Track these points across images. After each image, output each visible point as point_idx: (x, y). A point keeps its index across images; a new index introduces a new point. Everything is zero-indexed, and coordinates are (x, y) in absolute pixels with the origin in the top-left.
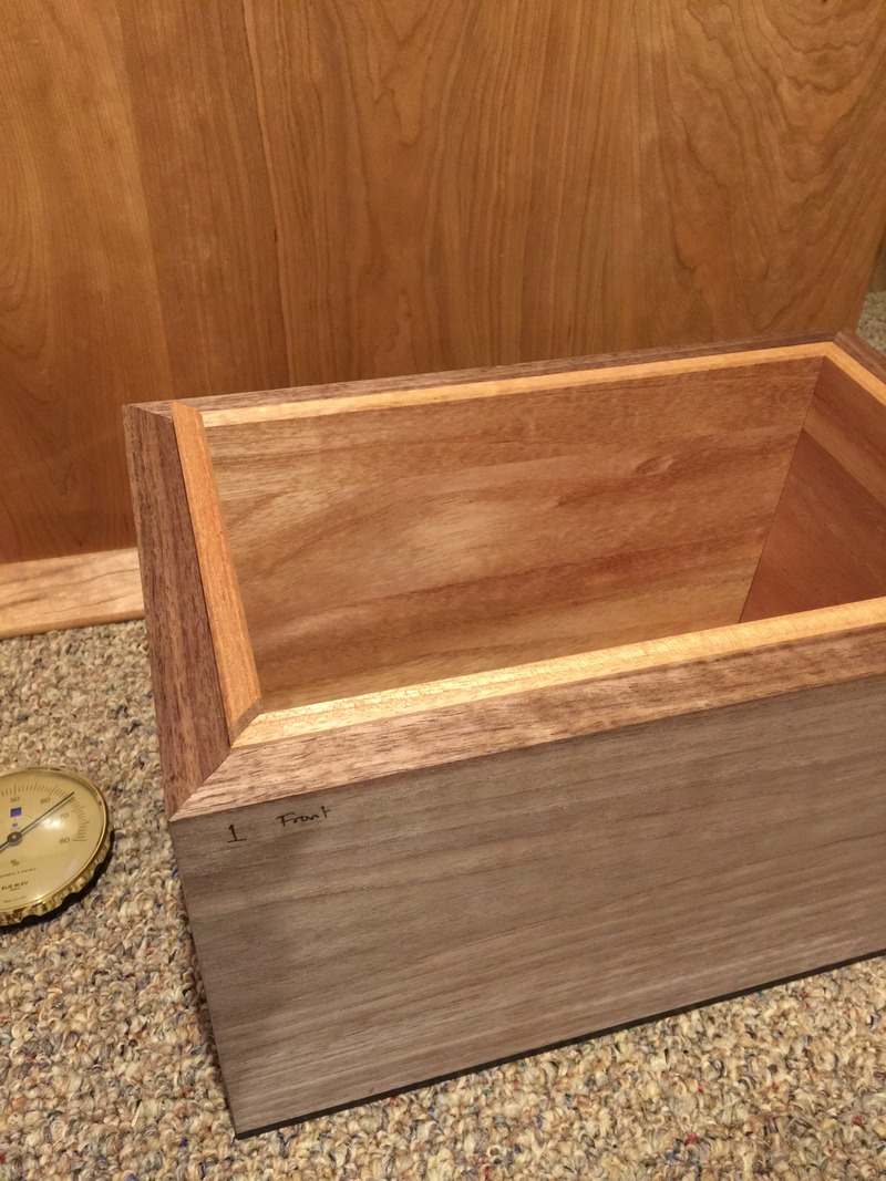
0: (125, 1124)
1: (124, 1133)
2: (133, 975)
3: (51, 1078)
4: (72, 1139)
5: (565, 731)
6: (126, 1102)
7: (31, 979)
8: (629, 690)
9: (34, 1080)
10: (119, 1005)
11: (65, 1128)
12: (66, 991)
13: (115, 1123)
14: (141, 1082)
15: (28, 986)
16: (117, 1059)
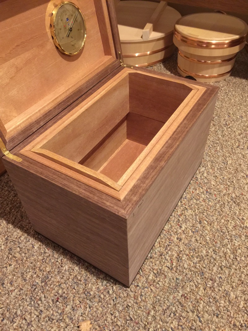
0: (75, 275)
1: (76, 276)
2: (50, 255)
3: (53, 281)
4: (68, 285)
5: (165, 161)
6: (71, 272)
7: (29, 272)
8: (166, 148)
9: (50, 284)
10: (53, 261)
11: (65, 285)
12: (40, 268)
13: (72, 276)
14: (70, 267)
15: (30, 273)
16: (62, 268)
